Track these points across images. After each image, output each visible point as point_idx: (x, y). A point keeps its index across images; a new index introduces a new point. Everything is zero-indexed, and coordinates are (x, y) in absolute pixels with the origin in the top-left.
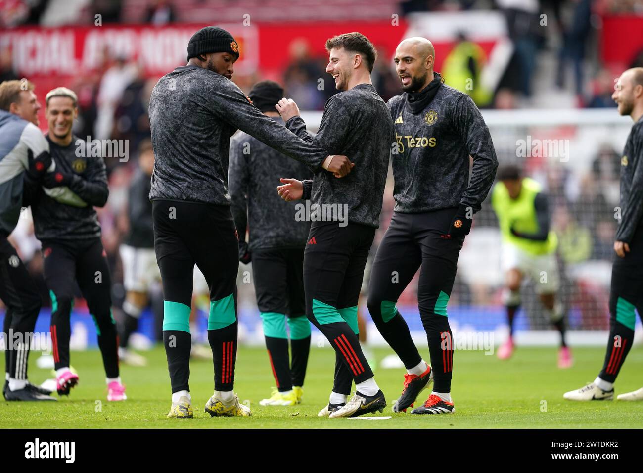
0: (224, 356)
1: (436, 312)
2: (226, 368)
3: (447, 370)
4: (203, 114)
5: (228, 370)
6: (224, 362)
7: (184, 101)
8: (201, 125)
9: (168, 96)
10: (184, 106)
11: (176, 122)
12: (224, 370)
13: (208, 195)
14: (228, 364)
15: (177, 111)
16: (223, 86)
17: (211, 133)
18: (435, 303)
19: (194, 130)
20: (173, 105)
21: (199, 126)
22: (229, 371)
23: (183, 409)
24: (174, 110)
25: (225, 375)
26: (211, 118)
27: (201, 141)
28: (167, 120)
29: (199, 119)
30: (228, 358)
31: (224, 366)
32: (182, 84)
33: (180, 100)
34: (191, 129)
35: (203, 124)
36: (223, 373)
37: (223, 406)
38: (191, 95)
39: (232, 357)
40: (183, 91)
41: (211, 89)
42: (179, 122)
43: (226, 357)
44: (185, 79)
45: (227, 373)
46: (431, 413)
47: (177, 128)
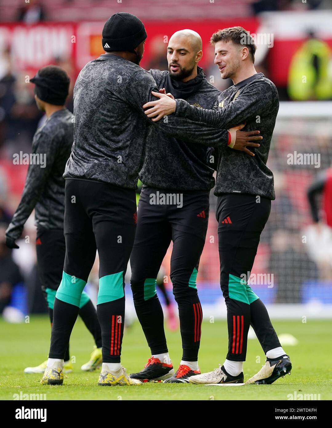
0: (113, 328)
1: (190, 286)
2: (114, 340)
3: (197, 340)
4: (117, 102)
5: (116, 342)
6: (113, 335)
7: (101, 89)
8: (115, 112)
9: (89, 83)
10: (101, 93)
11: (92, 107)
12: (112, 342)
13: (110, 177)
14: (116, 337)
15: (94, 97)
16: (138, 78)
17: (124, 119)
18: (189, 278)
19: (108, 116)
20: (91, 91)
21: (114, 113)
22: (118, 344)
23: (55, 373)
24: (92, 96)
25: (114, 347)
26: (125, 105)
27: (114, 127)
28: (85, 105)
29: (113, 107)
30: (116, 331)
31: (112, 339)
32: (102, 72)
33: (98, 87)
34: (105, 115)
35: (117, 111)
36: (112, 345)
37: (114, 376)
38: (108, 84)
39: (120, 330)
40: (102, 79)
41: (127, 81)
42: (95, 107)
43: (115, 330)
44: (106, 67)
45: (116, 345)
46: (181, 382)
47: (93, 112)
